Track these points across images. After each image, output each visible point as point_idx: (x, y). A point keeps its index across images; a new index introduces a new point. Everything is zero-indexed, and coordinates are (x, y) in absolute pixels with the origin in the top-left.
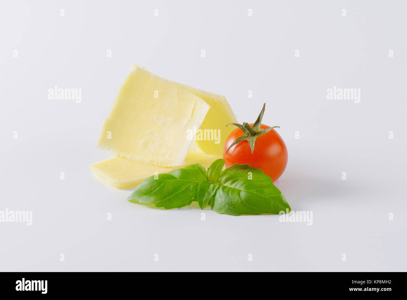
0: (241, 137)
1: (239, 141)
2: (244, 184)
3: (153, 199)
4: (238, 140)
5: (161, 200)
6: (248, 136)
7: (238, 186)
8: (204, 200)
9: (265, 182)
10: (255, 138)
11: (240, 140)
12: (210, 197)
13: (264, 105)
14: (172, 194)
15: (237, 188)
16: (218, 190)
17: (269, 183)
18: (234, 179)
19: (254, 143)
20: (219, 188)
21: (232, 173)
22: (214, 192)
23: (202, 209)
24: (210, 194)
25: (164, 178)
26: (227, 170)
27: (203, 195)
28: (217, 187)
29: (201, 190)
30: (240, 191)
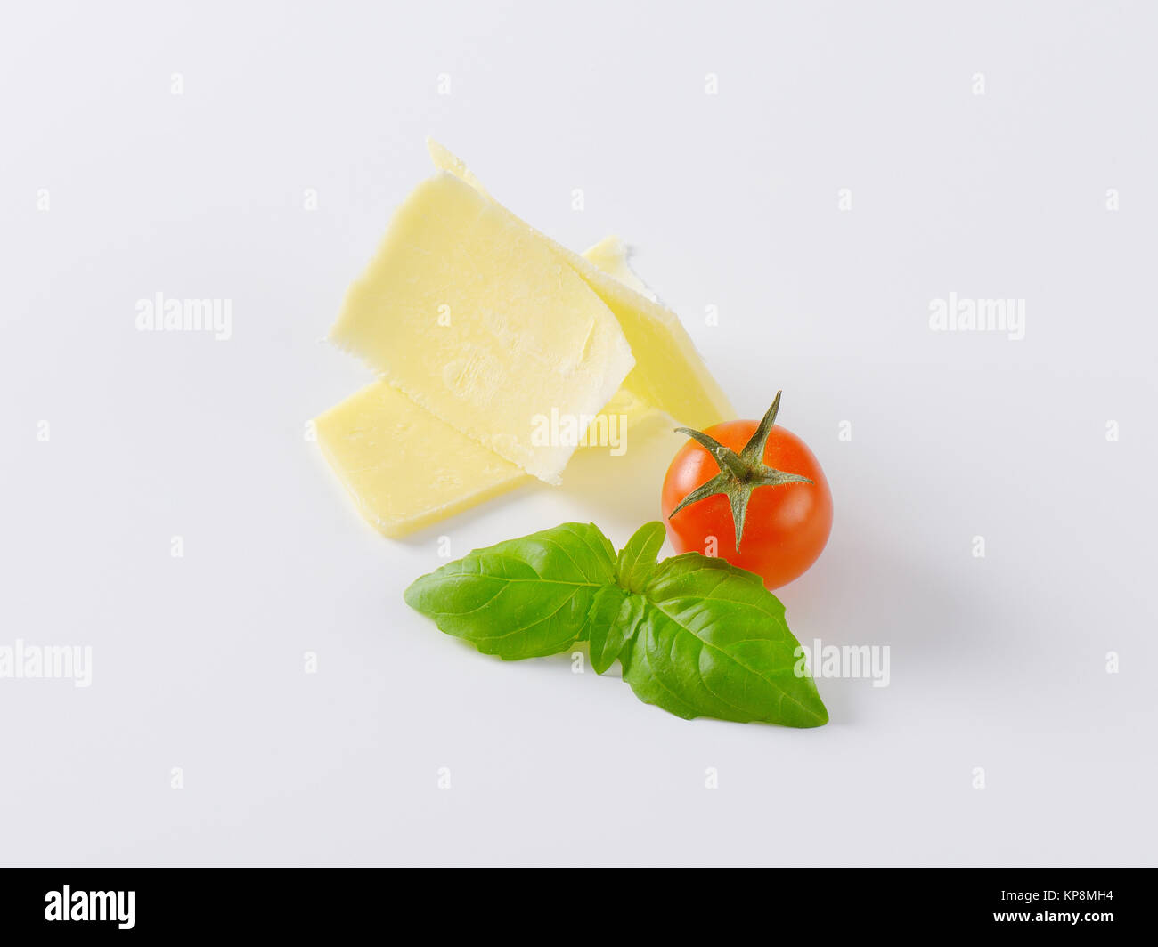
0: (711, 482)
1: (705, 493)
2: (711, 623)
3: (471, 631)
4: (702, 491)
5: (493, 638)
6: (729, 480)
7: (696, 622)
8: (606, 651)
9: (768, 616)
10: (747, 491)
11: (709, 490)
12: (622, 644)
13: (778, 398)
14: (521, 625)
15: (693, 629)
16: (644, 624)
17: (778, 621)
18: (687, 597)
19: (744, 508)
20: (644, 620)
21: (682, 574)
22: (633, 631)
23: (598, 673)
24: (621, 633)
25: (502, 575)
26: (669, 561)
27: (603, 637)
28: (640, 616)
29: (598, 620)
30: (700, 644)
